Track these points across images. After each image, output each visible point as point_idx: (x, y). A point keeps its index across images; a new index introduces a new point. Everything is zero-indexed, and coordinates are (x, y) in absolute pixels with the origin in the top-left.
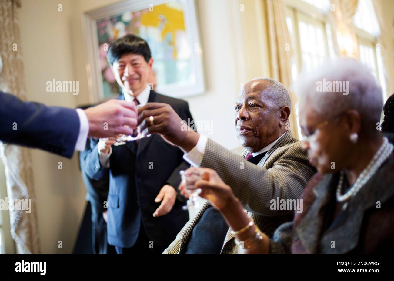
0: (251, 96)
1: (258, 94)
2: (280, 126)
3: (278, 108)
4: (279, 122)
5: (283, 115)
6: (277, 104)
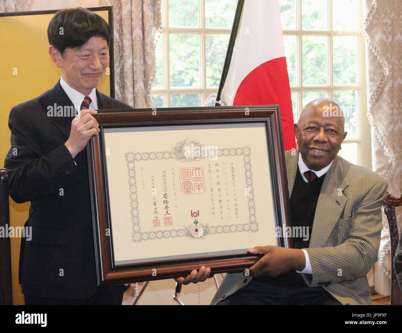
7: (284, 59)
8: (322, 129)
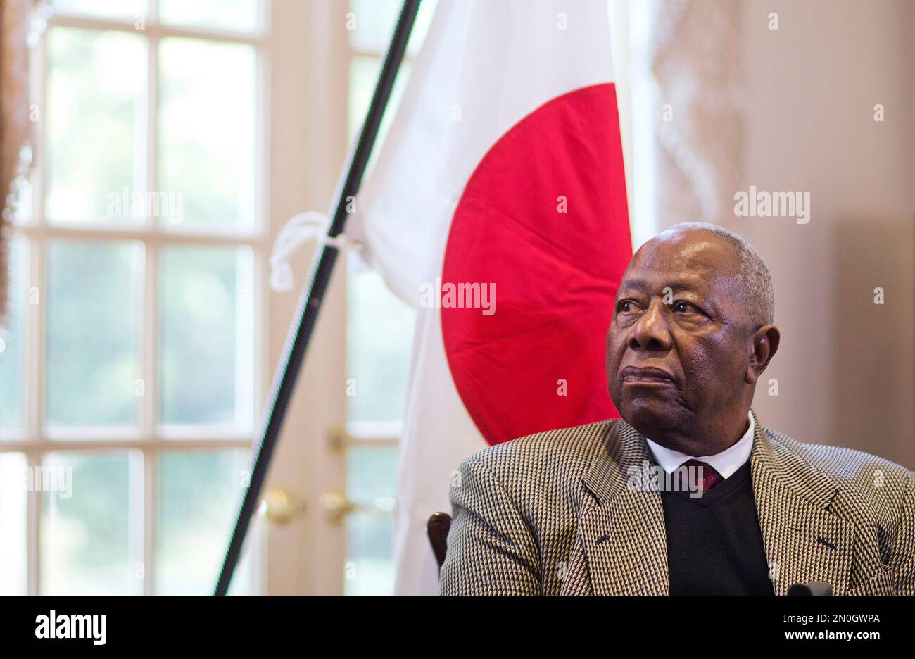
0: (682, 280)
1: (703, 277)
2: (747, 380)
3: (751, 325)
4: (747, 368)
5: (758, 348)
6: (750, 314)
7: (607, 92)
8: (655, 304)
